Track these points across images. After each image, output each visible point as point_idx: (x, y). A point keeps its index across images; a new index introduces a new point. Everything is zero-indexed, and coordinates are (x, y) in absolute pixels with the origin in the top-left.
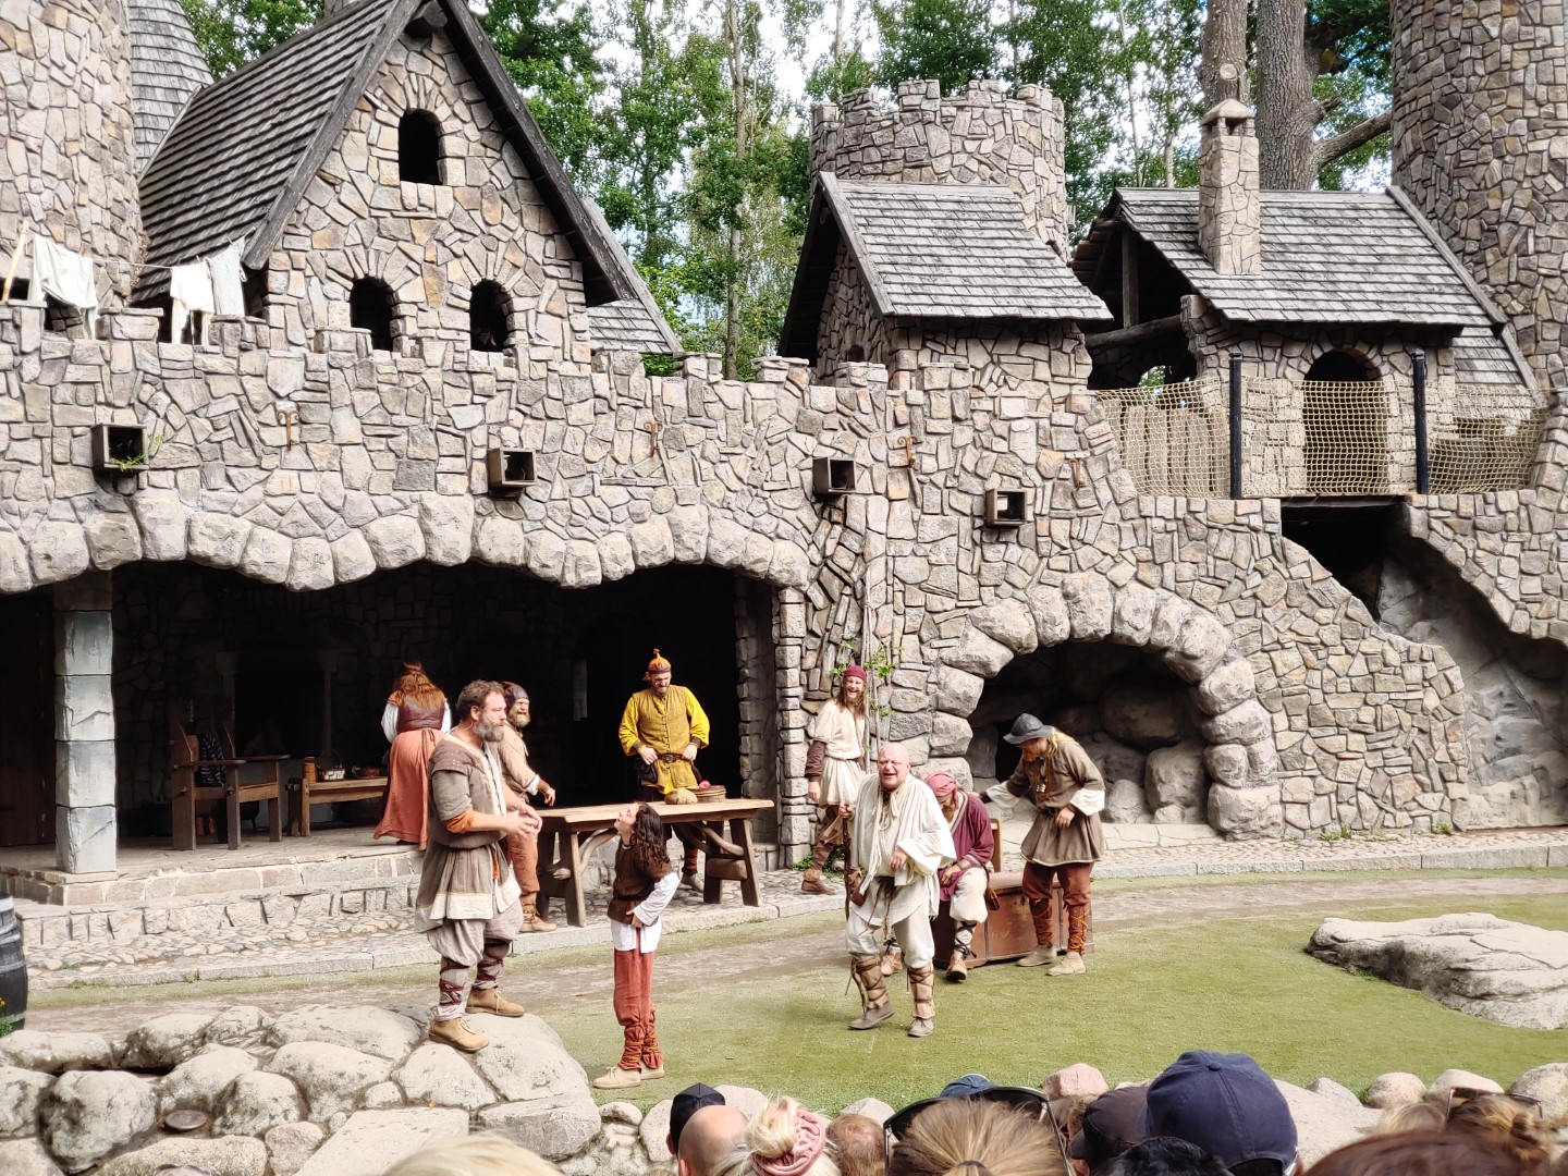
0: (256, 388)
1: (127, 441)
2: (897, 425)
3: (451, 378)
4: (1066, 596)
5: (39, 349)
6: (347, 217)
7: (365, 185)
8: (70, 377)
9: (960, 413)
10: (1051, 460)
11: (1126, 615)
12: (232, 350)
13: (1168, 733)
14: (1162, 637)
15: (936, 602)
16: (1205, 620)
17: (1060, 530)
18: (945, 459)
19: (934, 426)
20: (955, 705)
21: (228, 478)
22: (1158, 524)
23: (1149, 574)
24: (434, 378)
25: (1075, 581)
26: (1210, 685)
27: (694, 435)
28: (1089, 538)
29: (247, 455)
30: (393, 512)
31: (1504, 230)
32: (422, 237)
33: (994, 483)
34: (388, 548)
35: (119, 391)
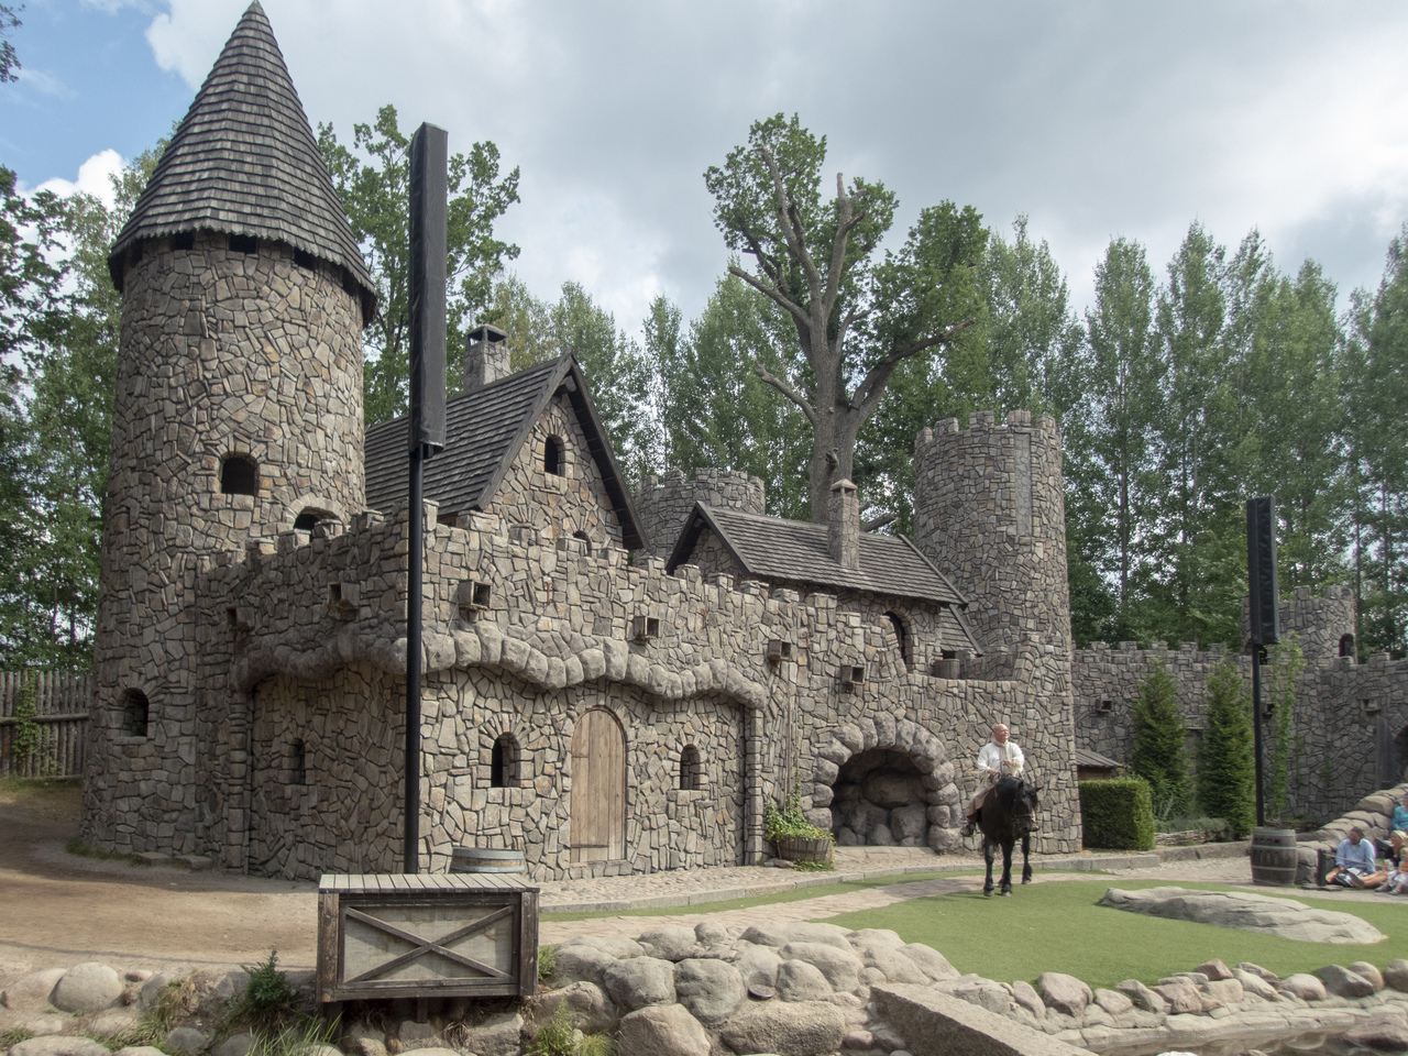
0: (535, 571)
1: (482, 592)
2: (803, 625)
3: (620, 573)
4: (876, 724)
5: (435, 531)
6: (520, 489)
7: (529, 473)
8: (449, 549)
9: (832, 622)
10: (871, 650)
11: (904, 735)
12: (525, 544)
13: (904, 800)
14: (919, 748)
15: (818, 722)
16: (935, 740)
17: (874, 687)
18: (824, 645)
19: (820, 628)
20: (826, 779)
21: (521, 620)
22: (915, 688)
23: (913, 716)
24: (612, 571)
25: (882, 715)
26: (937, 773)
27: (721, 619)
28: (887, 693)
29: (529, 605)
30: (592, 646)
31: (984, 568)
32: (553, 504)
33: (845, 661)
34: (593, 666)
35: (471, 560)
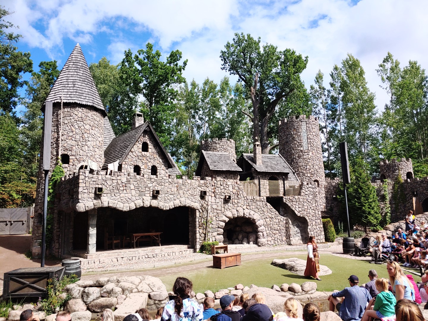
0: (119, 182)
1: (100, 190)
2: (213, 186)
3: (148, 180)
4: (237, 211)
5: (88, 176)
6: (134, 157)
7: (137, 152)
8: (92, 180)
9: (222, 184)
10: (234, 191)
11: (245, 213)
12: (116, 176)
13: (251, 231)
14: (250, 216)
15: (218, 212)
16: (256, 214)
17: (236, 201)
18: (220, 191)
19: (218, 186)
20: (221, 227)
21: (115, 195)
22: (249, 200)
23: (248, 207)
24: (145, 180)
25: (238, 208)
26: (257, 223)
27: (183, 187)
28: (240, 202)
29: (118, 191)
30: (138, 199)
31: (294, 160)
32: (145, 159)
33: (226, 194)
34: (137, 205)
35: (99, 182)
